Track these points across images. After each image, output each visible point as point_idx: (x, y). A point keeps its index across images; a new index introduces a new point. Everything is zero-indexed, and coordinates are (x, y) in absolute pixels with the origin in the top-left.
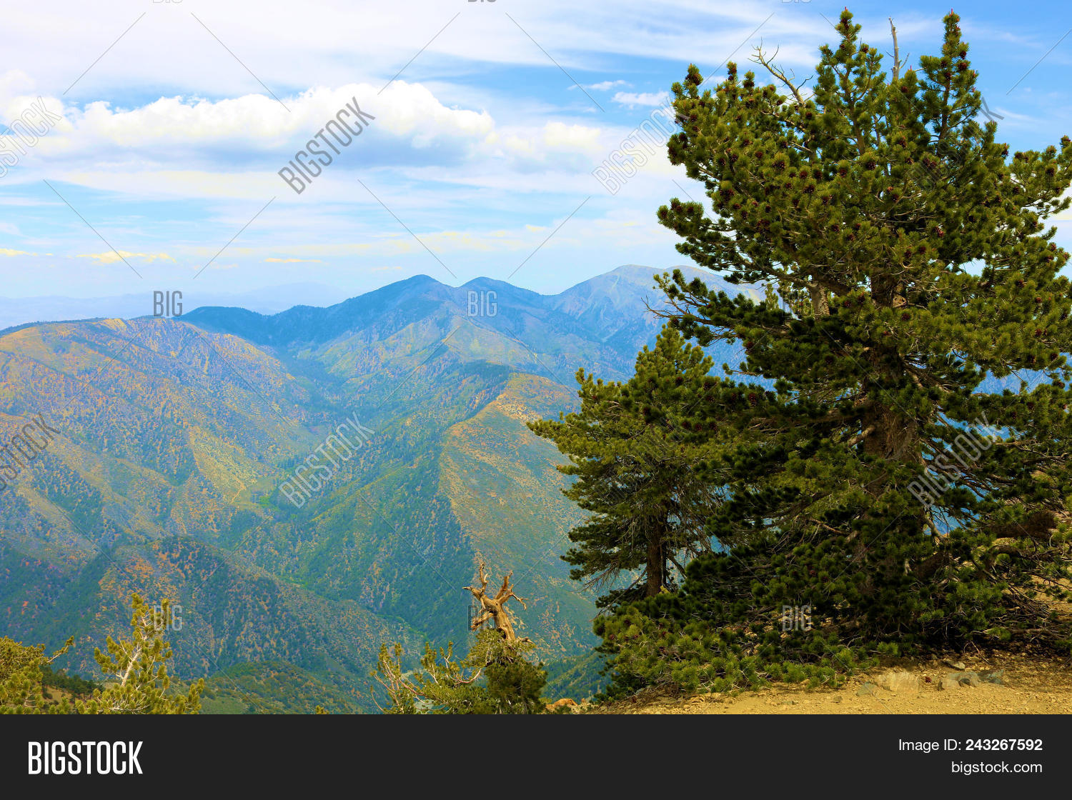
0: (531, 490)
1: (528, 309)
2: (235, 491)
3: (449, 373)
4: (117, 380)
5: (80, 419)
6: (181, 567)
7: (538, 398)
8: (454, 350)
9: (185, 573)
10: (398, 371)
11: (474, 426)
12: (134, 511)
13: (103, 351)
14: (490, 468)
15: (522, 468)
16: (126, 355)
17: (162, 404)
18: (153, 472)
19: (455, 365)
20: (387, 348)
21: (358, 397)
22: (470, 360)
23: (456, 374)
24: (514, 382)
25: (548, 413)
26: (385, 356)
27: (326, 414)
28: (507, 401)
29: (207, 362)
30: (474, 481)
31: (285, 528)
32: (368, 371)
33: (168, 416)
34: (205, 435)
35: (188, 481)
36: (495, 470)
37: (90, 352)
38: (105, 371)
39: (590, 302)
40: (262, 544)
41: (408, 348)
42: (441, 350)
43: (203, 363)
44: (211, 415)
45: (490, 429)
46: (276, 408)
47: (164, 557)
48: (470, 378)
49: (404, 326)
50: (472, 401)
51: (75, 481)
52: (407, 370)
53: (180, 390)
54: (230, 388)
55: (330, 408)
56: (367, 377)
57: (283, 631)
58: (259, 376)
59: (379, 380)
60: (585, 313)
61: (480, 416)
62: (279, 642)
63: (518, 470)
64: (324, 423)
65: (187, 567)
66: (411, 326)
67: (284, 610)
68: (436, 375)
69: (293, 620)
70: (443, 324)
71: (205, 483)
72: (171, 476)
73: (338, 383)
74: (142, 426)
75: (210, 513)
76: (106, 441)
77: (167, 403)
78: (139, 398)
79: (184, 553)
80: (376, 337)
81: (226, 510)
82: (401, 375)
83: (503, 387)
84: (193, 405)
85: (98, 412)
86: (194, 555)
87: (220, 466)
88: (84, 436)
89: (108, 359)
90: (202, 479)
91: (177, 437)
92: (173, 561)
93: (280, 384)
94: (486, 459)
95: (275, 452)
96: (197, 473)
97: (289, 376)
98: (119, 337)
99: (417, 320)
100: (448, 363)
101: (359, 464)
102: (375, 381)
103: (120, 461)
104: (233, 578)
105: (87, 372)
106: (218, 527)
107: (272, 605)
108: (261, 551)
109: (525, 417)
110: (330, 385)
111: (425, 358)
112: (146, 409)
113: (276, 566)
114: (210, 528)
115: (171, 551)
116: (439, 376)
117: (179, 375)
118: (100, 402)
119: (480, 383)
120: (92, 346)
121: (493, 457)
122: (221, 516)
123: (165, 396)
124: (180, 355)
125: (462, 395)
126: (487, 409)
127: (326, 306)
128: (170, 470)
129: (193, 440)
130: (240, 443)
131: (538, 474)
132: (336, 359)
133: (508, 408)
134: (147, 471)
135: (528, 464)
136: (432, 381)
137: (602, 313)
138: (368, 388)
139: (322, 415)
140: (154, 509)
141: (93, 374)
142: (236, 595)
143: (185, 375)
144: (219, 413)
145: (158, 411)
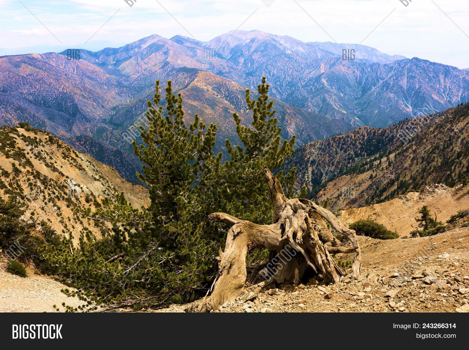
0: (211, 115)
1: (197, 47)
2: (95, 119)
3: (171, 72)
4: (42, 78)
5: (30, 94)
6: (85, 147)
7: (210, 80)
8: (172, 63)
9: (87, 149)
10: (150, 72)
11: (188, 91)
12: (59, 128)
13: (35, 66)
14: (195, 106)
15: (207, 106)
16: (44, 68)
17: (62, 87)
18: (63, 113)
19: (173, 69)
20: (145, 63)
21: (136, 82)
22: (178, 67)
23: (174, 72)
24: (200, 74)
25: (214, 86)
26: (144, 67)
27: (125, 89)
28: (198, 81)
29: (76, 70)
30: (189, 112)
31: (118, 132)
32: (138, 73)
33: (65, 91)
34: (81, 98)
35: (77, 116)
36: (197, 107)
37: (30, 67)
38: (37, 75)
39: (221, 44)
40: (110, 138)
41: (153, 63)
42: (166, 64)
43: (74, 71)
44: (81, 90)
45: (194, 92)
46: (105, 87)
47: (78, 144)
48: (182, 73)
49: (150, 54)
50: (184, 82)
51: (34, 117)
52: (154, 71)
53: (68, 81)
54: (86, 80)
55: (126, 87)
56: (138, 75)
57: (127, 169)
58: (96, 75)
59: (143, 76)
60: (219, 48)
61: (188, 87)
62: (125, 173)
63: (206, 107)
64: (124, 93)
65: (87, 147)
66: (153, 54)
67: (126, 161)
68: (166, 73)
69: (130, 164)
70: (166, 53)
71: (84, 116)
72: (70, 114)
73: (127, 77)
74: (55, 96)
75: (88, 128)
76: (42, 102)
77: (64, 86)
78: (53, 85)
79: (85, 142)
80: (140, 59)
81: (94, 126)
82: (152, 73)
83: (196, 76)
84: (74, 87)
85: (37, 90)
86: (89, 142)
87: (89, 110)
88: (33, 100)
89: (38, 70)
90: (82, 115)
91: (70, 99)
92: (81, 145)
93: (105, 78)
94: (193, 103)
95: (108, 104)
96: (80, 113)
97: (108, 75)
98: (40, 61)
99: (156, 52)
100: (171, 69)
101: (143, 107)
102: (142, 76)
103: (50, 109)
104: (106, 150)
105: (29, 75)
106: (91, 133)
107: (121, 159)
108: (110, 141)
109: (205, 87)
110: (124, 78)
111: (161, 66)
112: (56, 89)
113: (117, 146)
114: (88, 133)
115: (80, 141)
116: (167, 73)
117: (66, 75)
118: (38, 87)
119: (186, 75)
120: (30, 65)
121: (196, 103)
122: (92, 129)
123: (63, 84)
124: (64, 68)
125: (179, 80)
126: (191, 85)
127: (117, 47)
128: (69, 112)
129: (76, 100)
130: (94, 101)
131: (213, 109)
132: (125, 68)
133: (199, 84)
134: (60, 113)
135: (209, 105)
136: (165, 75)
137: (226, 48)
138: (139, 79)
139: (123, 90)
140: (66, 127)
141: (32, 76)
142: (107, 156)
143: (69, 75)
144: (84, 90)
145: (61, 90)
